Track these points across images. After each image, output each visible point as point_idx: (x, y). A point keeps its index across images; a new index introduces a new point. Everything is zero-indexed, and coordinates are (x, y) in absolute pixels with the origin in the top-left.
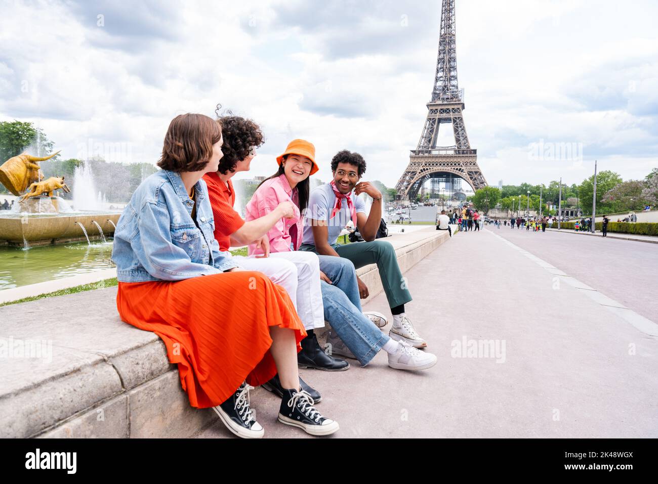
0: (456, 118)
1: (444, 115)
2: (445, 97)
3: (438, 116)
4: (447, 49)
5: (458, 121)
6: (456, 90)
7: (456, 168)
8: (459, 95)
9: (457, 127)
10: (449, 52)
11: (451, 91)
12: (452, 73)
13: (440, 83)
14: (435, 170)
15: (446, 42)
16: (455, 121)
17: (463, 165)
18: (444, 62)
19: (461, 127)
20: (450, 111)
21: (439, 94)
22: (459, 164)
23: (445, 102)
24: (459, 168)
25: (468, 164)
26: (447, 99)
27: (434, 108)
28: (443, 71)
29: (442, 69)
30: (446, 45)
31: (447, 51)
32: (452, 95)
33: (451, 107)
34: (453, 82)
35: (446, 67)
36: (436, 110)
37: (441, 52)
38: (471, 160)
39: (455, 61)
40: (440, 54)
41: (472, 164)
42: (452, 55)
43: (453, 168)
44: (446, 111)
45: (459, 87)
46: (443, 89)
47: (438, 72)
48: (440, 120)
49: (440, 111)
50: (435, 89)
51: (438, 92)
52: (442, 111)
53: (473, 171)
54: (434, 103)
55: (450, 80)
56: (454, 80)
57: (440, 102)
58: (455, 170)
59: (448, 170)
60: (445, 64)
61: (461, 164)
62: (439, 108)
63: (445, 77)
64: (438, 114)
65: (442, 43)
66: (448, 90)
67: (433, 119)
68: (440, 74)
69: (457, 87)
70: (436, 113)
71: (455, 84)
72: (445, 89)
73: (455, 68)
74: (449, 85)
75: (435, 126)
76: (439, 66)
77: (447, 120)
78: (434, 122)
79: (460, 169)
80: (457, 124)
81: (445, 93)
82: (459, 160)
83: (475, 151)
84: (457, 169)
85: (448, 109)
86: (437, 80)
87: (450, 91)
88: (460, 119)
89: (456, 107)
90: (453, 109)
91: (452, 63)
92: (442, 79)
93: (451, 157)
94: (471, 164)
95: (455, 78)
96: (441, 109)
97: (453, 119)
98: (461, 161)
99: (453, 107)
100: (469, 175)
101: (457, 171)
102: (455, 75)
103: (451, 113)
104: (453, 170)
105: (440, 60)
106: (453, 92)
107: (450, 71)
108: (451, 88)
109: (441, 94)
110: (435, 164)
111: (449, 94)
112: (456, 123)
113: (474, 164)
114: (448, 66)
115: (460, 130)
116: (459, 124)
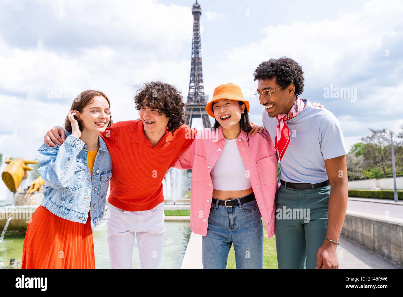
0: (204, 115)
1: (196, 113)
2: (197, 100)
3: (191, 113)
4: (196, 67)
5: (205, 117)
6: (203, 96)
8: (206, 99)
9: (205, 121)
10: (198, 70)
11: (201, 96)
12: (201, 84)
13: (192, 91)
15: (196, 63)
16: (203, 117)
18: (194, 76)
19: (207, 121)
20: (199, 110)
21: (192, 97)
23: (196, 104)
26: (198, 101)
27: (189, 107)
28: (194, 82)
29: (193, 81)
30: (195, 65)
31: (196, 70)
32: (201, 99)
33: (200, 107)
34: (202, 90)
35: (196, 80)
36: (190, 109)
37: (193, 69)
39: (202, 76)
40: (192, 70)
42: (200, 72)
44: (197, 110)
45: (205, 93)
46: (195, 95)
47: (191, 82)
48: (193, 116)
49: (193, 110)
50: (189, 94)
51: (191, 96)
52: (195, 110)
54: (188, 104)
55: (200, 88)
56: (202, 88)
57: (193, 103)
60: (195, 77)
62: (192, 107)
63: (196, 86)
64: (192, 111)
65: (194, 64)
66: (198, 95)
67: (188, 115)
68: (193, 84)
69: (204, 94)
70: (190, 111)
71: (203, 91)
72: (196, 94)
73: (202, 81)
74: (198, 92)
75: (190, 120)
76: (192, 79)
77: (199, 116)
78: (189, 117)
80: (205, 119)
81: (196, 97)
85: (198, 108)
86: (190, 88)
87: (199, 96)
88: (207, 115)
89: (203, 107)
90: (202, 108)
91: (200, 78)
92: (193, 87)
95: (203, 87)
96: (194, 108)
97: (202, 116)
99: (202, 107)
102: (202, 85)
103: (201, 111)
105: (192, 75)
106: (201, 97)
107: (199, 82)
108: (200, 94)
109: (193, 98)
111: (199, 98)
112: (204, 118)
114: (197, 79)
115: (207, 123)
116: (207, 119)
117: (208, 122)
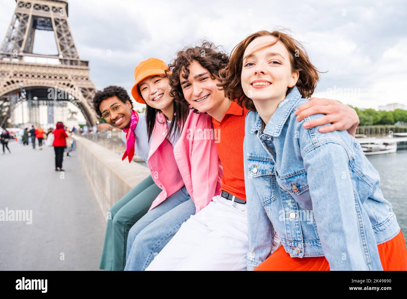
0: (58, 19)
1: (41, 13)
3: (31, 12)
7: (62, 82)
9: (61, 31)
14: (31, 83)
17: (72, 80)
19: (66, 31)
20: (49, 9)
22: (66, 78)
24: (67, 83)
25: (79, 79)
27: (26, 1)
33: (50, 5)
36: (29, 4)
38: (82, 73)
41: (85, 79)
43: (58, 82)
44: (43, 8)
49: (35, 7)
52: (39, 8)
53: (87, 87)
58: (61, 85)
59: (51, 84)
61: (70, 78)
62: (33, 3)
64: (32, 9)
67: (24, 16)
70: (28, 8)
75: (28, 25)
78: (26, 19)
79: (68, 85)
80: (60, 27)
82: (66, 72)
83: (86, 63)
84: (64, 84)
85: (46, 7)
88: (64, 21)
89: (57, 6)
90: (54, 8)
93: (55, 67)
94: (82, 79)
96: (37, 5)
97: (55, 21)
98: (70, 73)
99: (53, 5)
100: (82, 92)
101: (65, 86)
103: (51, 13)
104: (58, 84)
110: (30, 76)
112: (58, 26)
113: (87, 79)
115: (64, 35)
116: (64, 27)
117: (68, 33)
